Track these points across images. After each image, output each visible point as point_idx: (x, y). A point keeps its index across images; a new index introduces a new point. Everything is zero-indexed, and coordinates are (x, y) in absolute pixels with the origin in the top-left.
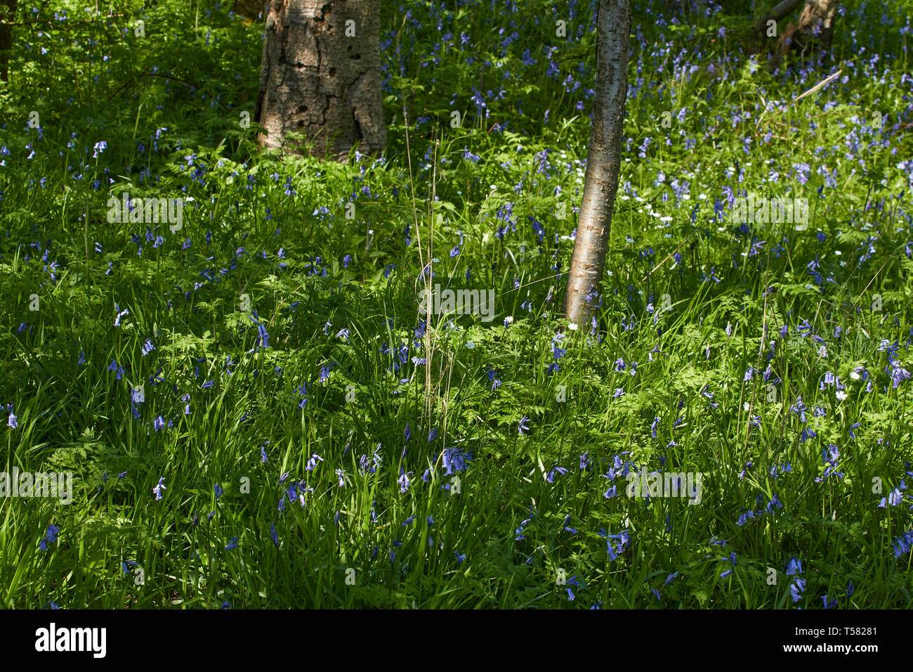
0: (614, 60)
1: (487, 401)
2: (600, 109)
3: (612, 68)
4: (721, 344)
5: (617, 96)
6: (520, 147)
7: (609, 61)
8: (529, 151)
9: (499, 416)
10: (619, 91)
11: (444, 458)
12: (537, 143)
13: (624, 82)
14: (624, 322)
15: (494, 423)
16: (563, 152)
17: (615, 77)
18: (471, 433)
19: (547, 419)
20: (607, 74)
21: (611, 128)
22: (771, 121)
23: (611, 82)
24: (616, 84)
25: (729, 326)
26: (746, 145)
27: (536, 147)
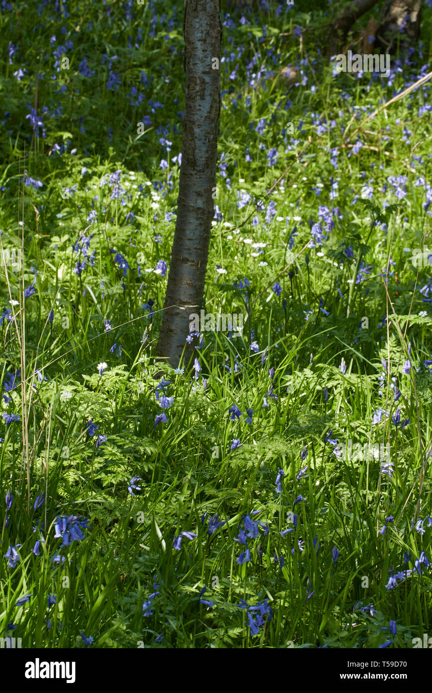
0: (204, 73)
1: (89, 460)
2: (191, 129)
3: (203, 82)
4: (335, 383)
5: (210, 112)
6: (84, 170)
7: (199, 74)
8: (94, 174)
9: (103, 475)
10: (211, 107)
11: (57, 527)
12: (102, 164)
13: (216, 97)
14: (227, 363)
15: (98, 485)
16: (132, 173)
17: (207, 92)
18: (75, 495)
19: (156, 476)
20: (198, 88)
21: (204, 149)
22: (360, 129)
23: (202, 98)
24: (208, 98)
25: (343, 363)
26: (333, 158)
27: (101, 168)
